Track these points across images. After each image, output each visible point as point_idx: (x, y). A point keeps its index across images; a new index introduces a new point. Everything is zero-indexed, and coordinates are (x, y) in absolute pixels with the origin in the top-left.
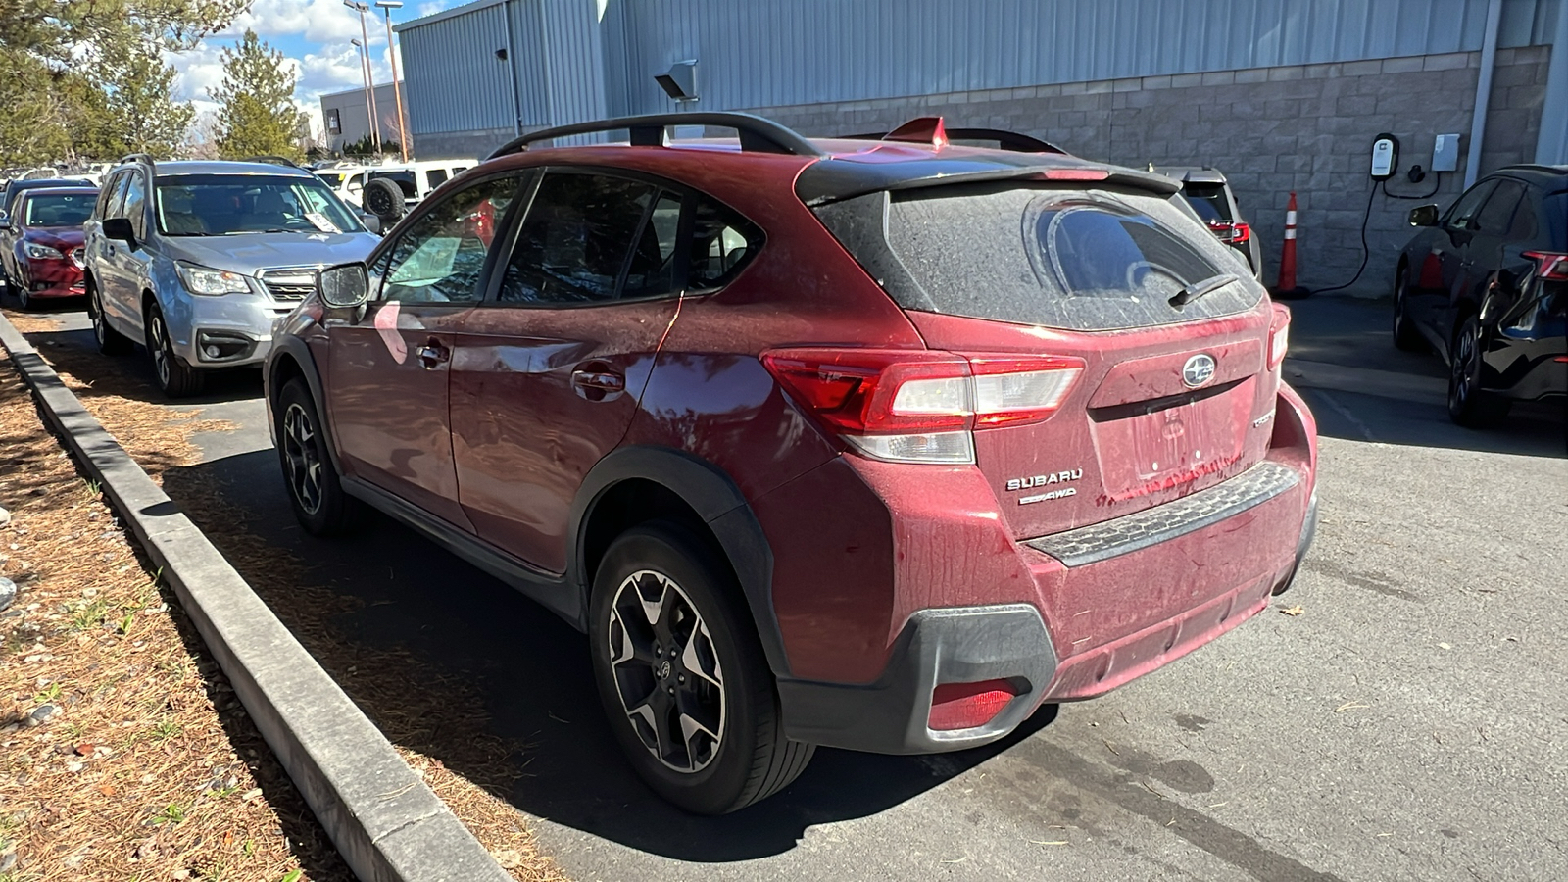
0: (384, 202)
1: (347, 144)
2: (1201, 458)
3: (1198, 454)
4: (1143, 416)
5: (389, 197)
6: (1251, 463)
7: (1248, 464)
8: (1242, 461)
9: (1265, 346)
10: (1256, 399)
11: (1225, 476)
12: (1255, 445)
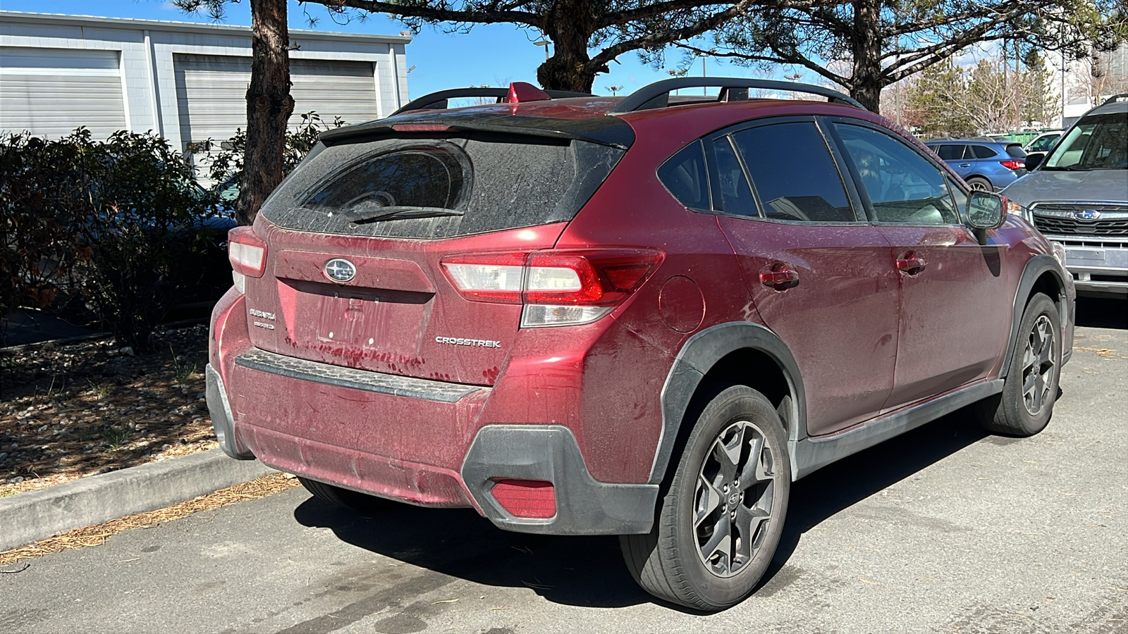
2: (374, 345)
3: (371, 341)
4: (332, 298)
6: (444, 375)
7: (436, 374)
8: (422, 366)
9: (433, 271)
10: (438, 317)
11: (400, 370)
12: (444, 360)
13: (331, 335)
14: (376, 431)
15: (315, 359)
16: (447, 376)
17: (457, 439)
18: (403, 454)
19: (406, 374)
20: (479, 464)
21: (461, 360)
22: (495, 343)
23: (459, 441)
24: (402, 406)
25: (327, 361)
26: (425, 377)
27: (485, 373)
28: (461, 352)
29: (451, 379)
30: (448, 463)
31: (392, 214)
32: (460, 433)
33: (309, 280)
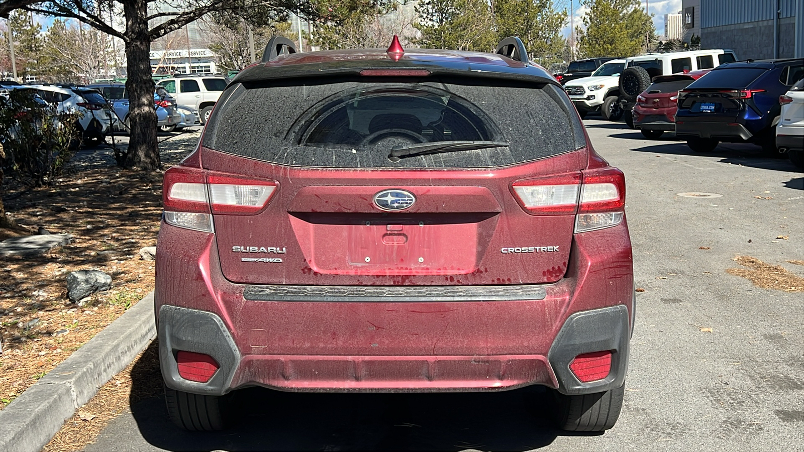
0: (635, 85)
1: (696, 36)
2: (425, 262)
3: (421, 259)
4: (362, 226)
5: (638, 81)
6: (506, 280)
7: (498, 279)
8: (485, 275)
9: (502, 194)
10: (503, 232)
11: (458, 281)
12: (508, 267)
13: (368, 259)
14: (458, 334)
15: (348, 283)
16: (509, 280)
17: (546, 329)
18: (489, 350)
19: (465, 284)
20: (572, 345)
21: (524, 266)
22: (555, 248)
23: (548, 330)
24: (489, 309)
25: (364, 283)
26: (487, 283)
27: (544, 274)
28: (524, 258)
29: (513, 282)
30: (536, 350)
31: (442, 148)
32: (549, 323)
33: (351, 212)
